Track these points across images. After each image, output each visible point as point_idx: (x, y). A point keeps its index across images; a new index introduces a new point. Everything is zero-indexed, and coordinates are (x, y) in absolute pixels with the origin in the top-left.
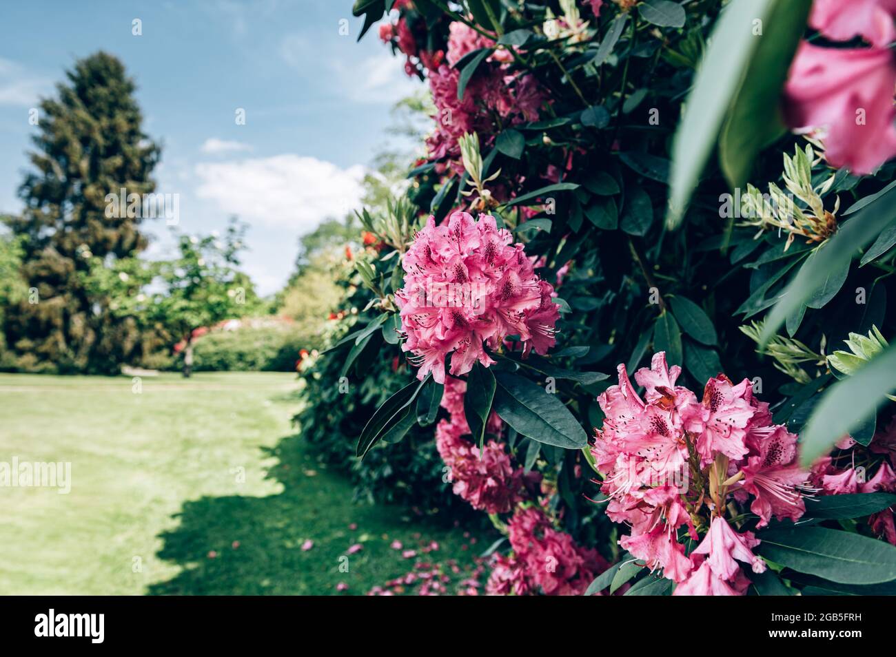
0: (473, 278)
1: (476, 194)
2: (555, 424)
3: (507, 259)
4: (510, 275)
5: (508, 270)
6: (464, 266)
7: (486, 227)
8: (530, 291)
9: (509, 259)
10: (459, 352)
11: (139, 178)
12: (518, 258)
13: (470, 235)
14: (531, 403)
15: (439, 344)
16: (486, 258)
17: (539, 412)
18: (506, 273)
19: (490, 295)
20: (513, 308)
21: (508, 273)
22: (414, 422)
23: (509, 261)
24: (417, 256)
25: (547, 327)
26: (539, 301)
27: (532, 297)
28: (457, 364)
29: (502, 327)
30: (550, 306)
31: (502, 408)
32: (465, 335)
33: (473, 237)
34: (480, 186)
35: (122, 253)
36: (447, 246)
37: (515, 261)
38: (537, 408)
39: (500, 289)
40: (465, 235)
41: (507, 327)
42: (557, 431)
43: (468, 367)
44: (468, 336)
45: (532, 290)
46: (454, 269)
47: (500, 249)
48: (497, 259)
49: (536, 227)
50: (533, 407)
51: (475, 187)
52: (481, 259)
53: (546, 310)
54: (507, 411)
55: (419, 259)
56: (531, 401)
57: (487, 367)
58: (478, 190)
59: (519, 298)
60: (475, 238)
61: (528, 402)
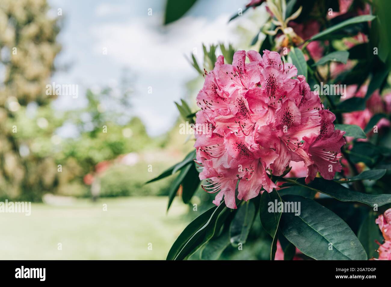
0: (253, 110)
1: (280, 33)
2: (338, 245)
3: (288, 91)
4: (289, 105)
5: (287, 101)
6: (245, 100)
7: (271, 62)
8: (310, 120)
9: (290, 90)
10: (245, 179)
11: (51, 41)
12: (300, 89)
13: (252, 71)
14: (318, 225)
15: (226, 172)
16: (268, 91)
17: (325, 234)
18: (285, 105)
19: (270, 125)
20: (295, 136)
21: (287, 104)
22: (228, 243)
23: (291, 93)
24: (206, 93)
25: (329, 153)
26: (319, 128)
27: (313, 125)
28: (245, 190)
29: (285, 154)
30: (333, 133)
31: (289, 230)
32: (251, 163)
33: (255, 72)
34: (284, 25)
35: (41, 103)
36: (232, 82)
37: (297, 92)
38: (322, 231)
39: (280, 119)
40: (247, 71)
41: (291, 154)
42: (339, 252)
43: (255, 193)
44: (254, 165)
45: (311, 119)
46: (237, 103)
47: (280, 82)
48: (278, 91)
49: (333, 59)
50: (319, 229)
51: (280, 26)
52: (262, 92)
53: (329, 137)
54: (295, 233)
55: (208, 95)
56: (317, 224)
57: (270, 192)
58: (282, 29)
59: (300, 126)
60: (256, 73)
61: (315, 225)
